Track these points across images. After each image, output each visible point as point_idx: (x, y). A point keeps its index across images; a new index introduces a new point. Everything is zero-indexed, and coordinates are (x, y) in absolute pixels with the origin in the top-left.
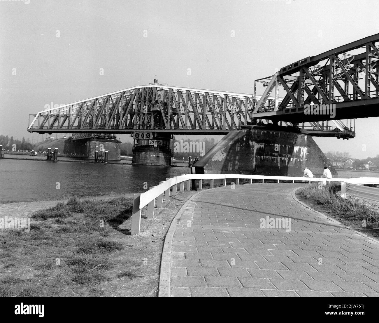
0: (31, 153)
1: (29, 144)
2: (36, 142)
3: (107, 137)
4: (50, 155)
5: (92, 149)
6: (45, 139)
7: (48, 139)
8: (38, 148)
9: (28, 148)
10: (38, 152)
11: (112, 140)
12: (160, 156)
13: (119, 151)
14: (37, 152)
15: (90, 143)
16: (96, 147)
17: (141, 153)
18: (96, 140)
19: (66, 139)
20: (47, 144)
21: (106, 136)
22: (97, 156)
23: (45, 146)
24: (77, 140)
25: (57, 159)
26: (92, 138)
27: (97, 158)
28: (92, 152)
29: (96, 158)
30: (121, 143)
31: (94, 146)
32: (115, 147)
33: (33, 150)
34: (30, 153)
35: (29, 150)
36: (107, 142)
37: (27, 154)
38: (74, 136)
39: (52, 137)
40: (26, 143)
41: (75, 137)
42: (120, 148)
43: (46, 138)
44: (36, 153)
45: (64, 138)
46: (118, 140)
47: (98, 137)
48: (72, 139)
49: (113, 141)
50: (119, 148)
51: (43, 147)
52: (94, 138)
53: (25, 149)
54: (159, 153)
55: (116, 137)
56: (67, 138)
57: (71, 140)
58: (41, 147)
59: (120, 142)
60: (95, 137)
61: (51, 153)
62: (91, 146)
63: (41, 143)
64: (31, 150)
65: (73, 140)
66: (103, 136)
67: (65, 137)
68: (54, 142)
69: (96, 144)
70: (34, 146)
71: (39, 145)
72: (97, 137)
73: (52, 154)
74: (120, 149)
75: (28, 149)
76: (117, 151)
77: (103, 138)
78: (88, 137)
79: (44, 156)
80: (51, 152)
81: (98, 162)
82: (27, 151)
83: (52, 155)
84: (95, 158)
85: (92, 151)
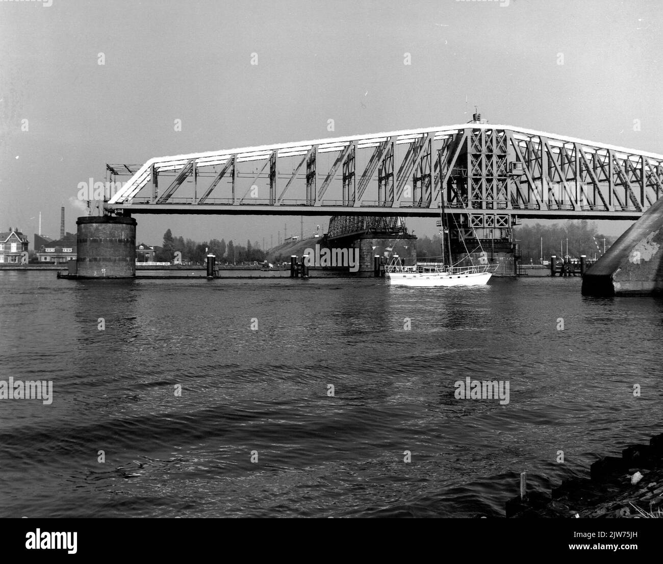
0: (264, 266)
1: (259, 251)
2: (269, 247)
3: (390, 230)
4: (296, 267)
5: (365, 253)
6: (283, 242)
7: (289, 241)
8: (273, 257)
9: (257, 257)
10: (274, 263)
11: (400, 234)
12: (497, 258)
13: (414, 253)
14: (272, 263)
15: (362, 242)
16: (372, 249)
17: (459, 255)
18: (371, 236)
19: (318, 239)
20: (287, 249)
21: (388, 229)
22: (377, 265)
23: (284, 252)
24: (336, 239)
25: (308, 275)
26: (364, 233)
27: (379, 268)
28: (366, 259)
29: (377, 269)
30: (417, 238)
31: (369, 248)
32: (407, 247)
33: (266, 261)
34: (261, 266)
35: (260, 261)
36: (391, 238)
37: (257, 269)
38: (332, 233)
39: (294, 237)
40: (254, 250)
41: (334, 234)
42: (415, 249)
43: (285, 240)
44: (271, 265)
45: (314, 238)
46: (411, 234)
47: (374, 230)
48: (329, 237)
49: (401, 237)
50: (413, 248)
51: (281, 254)
52: (367, 232)
53: (253, 260)
54: (494, 252)
55: (406, 229)
56: (319, 237)
57: (326, 240)
58: (278, 255)
59: (414, 237)
60: (370, 231)
61: (296, 264)
62: (364, 248)
63: (277, 248)
64: (263, 262)
65: (331, 240)
66: (384, 229)
67: (317, 236)
68: (299, 244)
69: (372, 243)
70: (267, 253)
71: (274, 252)
72: (372, 230)
73: (299, 265)
74: (415, 251)
75: (258, 260)
76: (410, 253)
77: (383, 232)
78: (356, 233)
79: (285, 270)
80: (297, 262)
81: (380, 275)
82: (256, 263)
83: (300, 267)
84: (375, 268)
85: (365, 256)
